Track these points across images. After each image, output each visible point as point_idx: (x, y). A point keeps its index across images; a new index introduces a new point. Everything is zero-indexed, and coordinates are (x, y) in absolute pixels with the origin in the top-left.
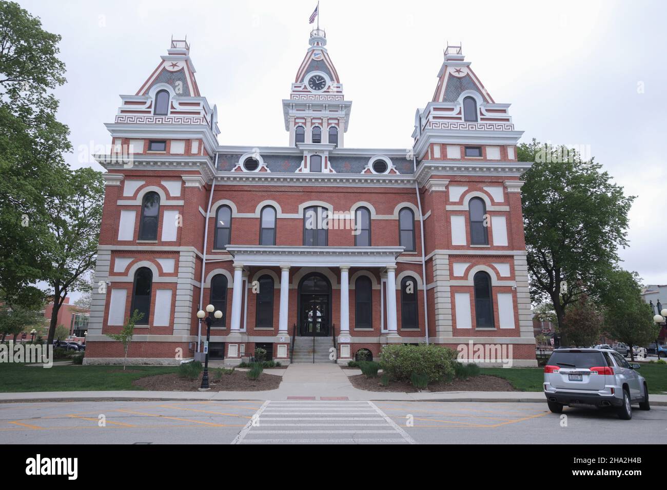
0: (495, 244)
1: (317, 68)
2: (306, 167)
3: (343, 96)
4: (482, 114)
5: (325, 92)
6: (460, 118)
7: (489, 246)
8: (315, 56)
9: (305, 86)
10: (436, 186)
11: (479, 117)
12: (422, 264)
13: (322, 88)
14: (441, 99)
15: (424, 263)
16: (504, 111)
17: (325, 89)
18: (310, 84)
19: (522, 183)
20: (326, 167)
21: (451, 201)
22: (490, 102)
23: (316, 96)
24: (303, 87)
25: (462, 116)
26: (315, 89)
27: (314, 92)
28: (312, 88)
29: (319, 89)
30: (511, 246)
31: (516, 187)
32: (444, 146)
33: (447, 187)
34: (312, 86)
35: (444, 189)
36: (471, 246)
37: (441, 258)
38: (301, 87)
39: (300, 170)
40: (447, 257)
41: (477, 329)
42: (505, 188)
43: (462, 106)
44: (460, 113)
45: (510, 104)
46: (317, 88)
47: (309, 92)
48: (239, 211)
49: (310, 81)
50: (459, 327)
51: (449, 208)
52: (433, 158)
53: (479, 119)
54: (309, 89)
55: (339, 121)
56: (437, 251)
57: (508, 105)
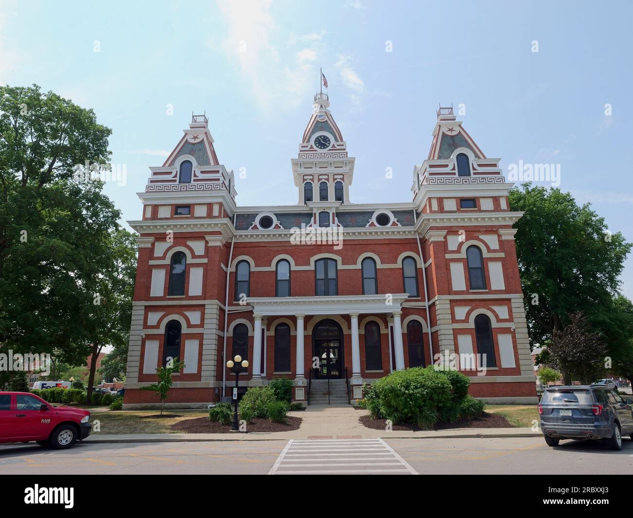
1: (322, 129)
2: (315, 223)
3: (347, 153)
6: (454, 174)
9: (311, 145)
12: (426, 309)
13: (327, 147)
16: (495, 165)
17: (330, 147)
20: (334, 223)
24: (309, 147)
25: (456, 171)
26: (321, 148)
27: (320, 151)
28: (318, 147)
29: (324, 148)
31: (510, 235)
34: (317, 145)
36: (470, 291)
38: (307, 146)
44: (454, 169)
48: (257, 266)
51: (448, 256)
53: (472, 174)
54: (315, 148)
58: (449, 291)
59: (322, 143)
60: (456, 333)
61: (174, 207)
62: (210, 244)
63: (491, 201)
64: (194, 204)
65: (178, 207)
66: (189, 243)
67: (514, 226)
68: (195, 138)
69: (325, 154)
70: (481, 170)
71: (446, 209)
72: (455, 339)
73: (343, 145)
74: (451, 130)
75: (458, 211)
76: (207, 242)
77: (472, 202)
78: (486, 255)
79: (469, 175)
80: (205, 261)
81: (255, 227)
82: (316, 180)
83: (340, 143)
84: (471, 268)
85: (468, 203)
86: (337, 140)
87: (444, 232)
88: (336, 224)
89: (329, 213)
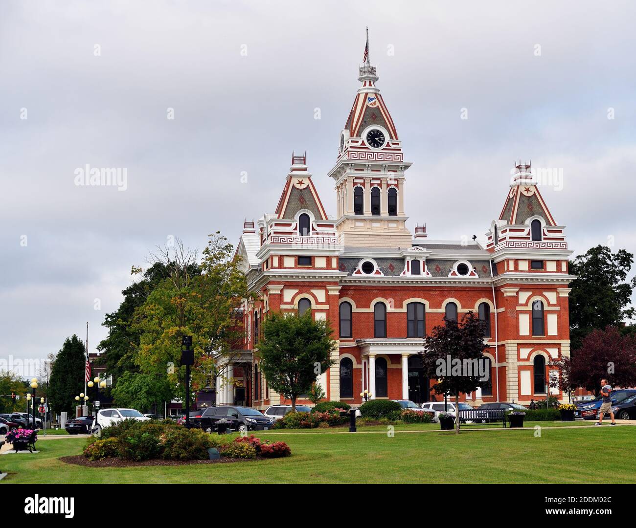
0: (549, 334)
2: (408, 271)
3: (402, 154)
4: (544, 235)
5: (384, 149)
6: (529, 238)
7: (545, 337)
8: (369, 101)
9: (363, 141)
10: (509, 293)
11: (543, 237)
12: (495, 348)
13: (381, 145)
14: (514, 223)
15: (496, 346)
16: (561, 232)
17: (384, 146)
18: (368, 140)
19: (570, 290)
20: (424, 271)
21: (520, 303)
22: (553, 225)
23: (375, 154)
24: (360, 142)
25: (530, 236)
26: (374, 146)
27: (373, 149)
29: (378, 146)
30: (560, 336)
31: (565, 293)
32: (516, 261)
33: (517, 293)
34: (370, 141)
35: (515, 295)
36: (533, 337)
37: (511, 346)
39: (404, 273)
40: (516, 345)
41: (535, 395)
42: (558, 293)
43: (531, 228)
44: (529, 234)
45: (565, 227)
46: (376, 145)
47: (367, 148)
49: (368, 136)
50: (522, 394)
51: (518, 308)
52: (508, 270)
53: (542, 239)
54: (368, 145)
55: (398, 181)
56: (509, 341)
57: (564, 227)
58: (518, 337)
59: (375, 139)
60: (520, 368)
61: (297, 258)
62: (330, 293)
63: (554, 264)
64: (314, 256)
65: (300, 257)
66: (313, 291)
67: (569, 286)
68: (301, 183)
69: (378, 153)
70: (550, 235)
71: (520, 269)
72: (519, 374)
73: (398, 144)
74: (527, 190)
75: (529, 271)
76: (327, 291)
77: (540, 263)
78: (546, 308)
79: (540, 240)
80: (327, 307)
81: (359, 272)
82: (367, 185)
83: (395, 141)
84: (535, 318)
85: (537, 265)
86: (391, 137)
87: (517, 289)
88: (426, 272)
89: (419, 261)
